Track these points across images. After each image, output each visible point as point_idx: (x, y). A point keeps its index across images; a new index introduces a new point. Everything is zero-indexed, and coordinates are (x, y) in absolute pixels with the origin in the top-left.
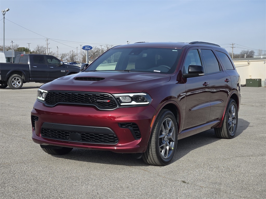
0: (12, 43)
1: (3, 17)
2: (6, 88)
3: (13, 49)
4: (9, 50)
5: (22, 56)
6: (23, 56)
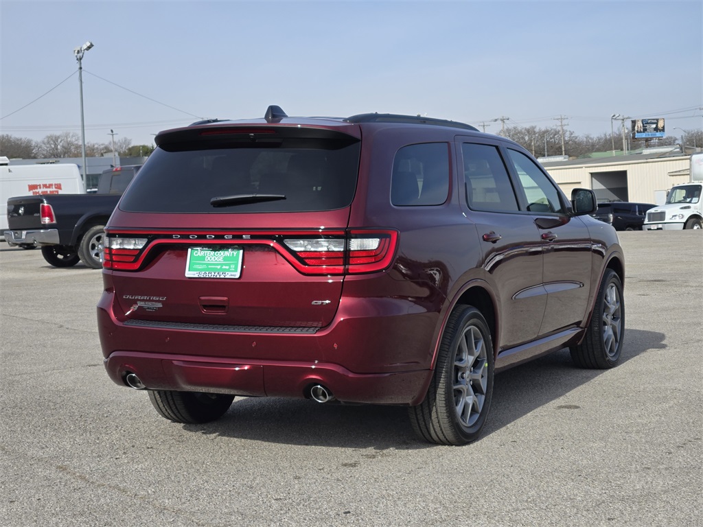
0: (113, 135)
1: (79, 66)
2: (77, 264)
3: (116, 151)
4: (106, 156)
5: (116, 173)
6: (119, 173)
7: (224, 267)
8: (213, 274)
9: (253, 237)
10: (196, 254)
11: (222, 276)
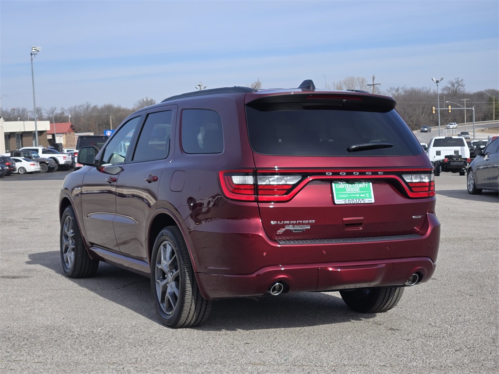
7: (362, 195)
8: (355, 201)
9: (385, 173)
10: (338, 186)
11: (362, 202)
